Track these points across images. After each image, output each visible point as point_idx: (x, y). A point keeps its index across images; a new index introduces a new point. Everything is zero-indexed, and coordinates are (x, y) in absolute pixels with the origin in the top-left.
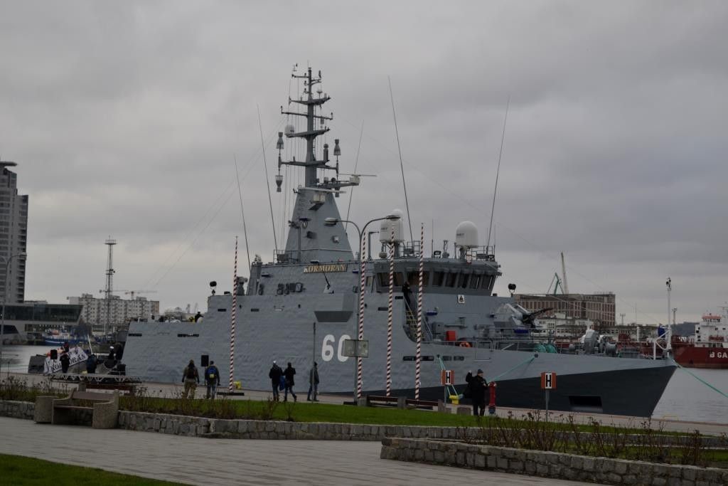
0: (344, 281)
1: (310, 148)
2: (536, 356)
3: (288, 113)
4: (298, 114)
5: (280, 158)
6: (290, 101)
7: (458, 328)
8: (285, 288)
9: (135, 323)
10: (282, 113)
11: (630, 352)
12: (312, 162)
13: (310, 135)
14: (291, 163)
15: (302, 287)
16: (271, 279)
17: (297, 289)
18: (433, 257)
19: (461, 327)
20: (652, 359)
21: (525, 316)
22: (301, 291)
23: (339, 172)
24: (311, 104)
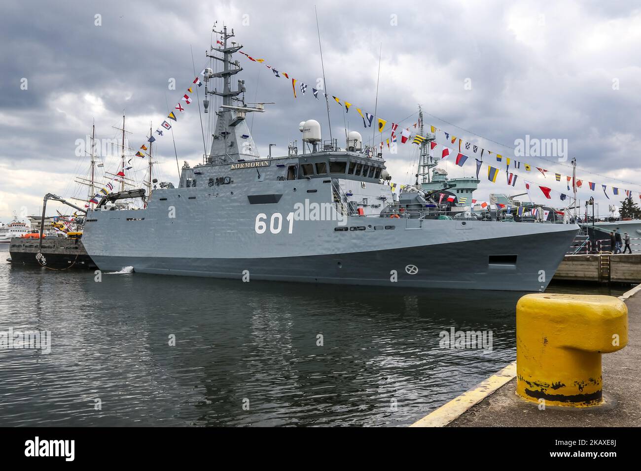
0: (269, 173)
1: (227, 84)
2: (464, 223)
3: (211, 57)
4: (218, 59)
5: (206, 88)
6: (212, 49)
8: (215, 181)
10: (208, 57)
12: (228, 93)
13: (226, 75)
14: (214, 93)
15: (230, 179)
16: (202, 176)
17: (226, 182)
19: (364, 206)
22: (229, 183)
24: (226, 52)
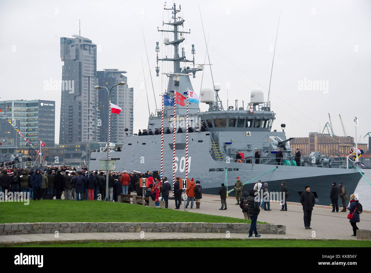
1: (176, 50)
2: (277, 167)
3: (162, 31)
4: (168, 31)
5: (157, 57)
6: (164, 24)
7: (247, 151)
9: (94, 152)
10: (159, 31)
11: (336, 164)
12: (178, 58)
13: (175, 43)
14: (165, 60)
16: (154, 126)
18: (228, 110)
19: (249, 151)
20: (346, 168)
21: (280, 143)
23: (195, 63)
24: (176, 25)
